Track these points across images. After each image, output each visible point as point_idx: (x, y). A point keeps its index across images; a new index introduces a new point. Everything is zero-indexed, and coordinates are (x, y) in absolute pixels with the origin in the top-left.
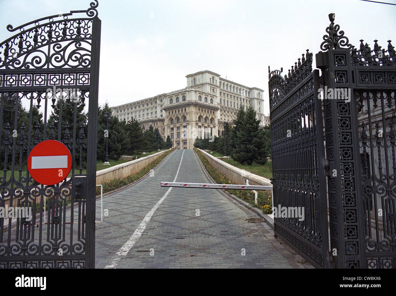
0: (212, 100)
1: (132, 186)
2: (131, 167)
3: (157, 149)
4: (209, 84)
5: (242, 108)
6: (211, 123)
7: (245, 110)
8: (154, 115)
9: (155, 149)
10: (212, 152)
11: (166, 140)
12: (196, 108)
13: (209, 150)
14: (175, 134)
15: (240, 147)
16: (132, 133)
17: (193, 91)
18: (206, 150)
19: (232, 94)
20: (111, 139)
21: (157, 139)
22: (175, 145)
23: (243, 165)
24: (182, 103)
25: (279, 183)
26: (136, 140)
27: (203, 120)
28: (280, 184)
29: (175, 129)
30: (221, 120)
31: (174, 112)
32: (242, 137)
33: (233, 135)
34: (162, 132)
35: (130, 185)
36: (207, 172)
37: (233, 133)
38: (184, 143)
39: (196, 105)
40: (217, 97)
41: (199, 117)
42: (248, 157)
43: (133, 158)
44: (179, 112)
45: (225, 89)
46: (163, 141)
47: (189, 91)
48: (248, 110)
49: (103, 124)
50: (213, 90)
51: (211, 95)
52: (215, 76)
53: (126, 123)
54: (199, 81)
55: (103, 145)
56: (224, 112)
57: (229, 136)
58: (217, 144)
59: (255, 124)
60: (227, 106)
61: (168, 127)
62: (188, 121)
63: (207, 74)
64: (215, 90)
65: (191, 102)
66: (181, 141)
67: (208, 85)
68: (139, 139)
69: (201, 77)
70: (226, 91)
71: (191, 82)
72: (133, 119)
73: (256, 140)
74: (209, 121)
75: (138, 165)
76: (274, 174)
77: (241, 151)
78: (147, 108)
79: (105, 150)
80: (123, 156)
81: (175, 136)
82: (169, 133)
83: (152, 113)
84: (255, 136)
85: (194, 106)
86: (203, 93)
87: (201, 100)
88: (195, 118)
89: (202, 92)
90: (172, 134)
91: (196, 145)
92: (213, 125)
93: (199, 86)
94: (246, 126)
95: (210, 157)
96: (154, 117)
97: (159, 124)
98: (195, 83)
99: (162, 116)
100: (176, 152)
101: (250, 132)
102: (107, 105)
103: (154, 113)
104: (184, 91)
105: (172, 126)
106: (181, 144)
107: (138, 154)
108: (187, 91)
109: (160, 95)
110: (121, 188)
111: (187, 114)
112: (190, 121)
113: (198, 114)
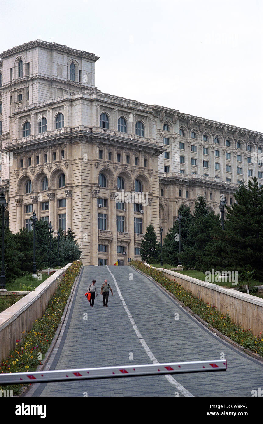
0: (141, 124)
17: (83, 102)
27: (112, 183)
41: (101, 174)
44: (46, 160)
47: (72, 101)
61: (17, 201)
62: (71, 185)
65: (77, 133)
74: (130, 183)
88: (88, 175)
89: (110, 104)
105: (27, 200)
108: (68, 100)
111: (67, 165)
112: (73, 185)
113: (97, 165)
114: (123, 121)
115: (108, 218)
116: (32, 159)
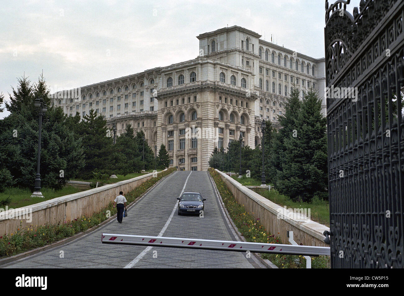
0: (244, 80)
1: (81, 239)
2: (85, 202)
3: (141, 169)
4: (240, 52)
5: (295, 94)
6: (243, 123)
7: (301, 98)
8: (138, 108)
9: (136, 169)
10: (240, 177)
11: (158, 153)
12: (215, 96)
13: (236, 172)
14: (175, 143)
15: (290, 168)
16: (90, 139)
17: (209, 65)
18: (231, 173)
19: (281, 71)
20: (49, 150)
21: (141, 150)
22: (175, 163)
23: (294, 201)
24: (188, 85)
25: (341, 242)
26: (97, 152)
27: (227, 118)
28: (342, 245)
29: (176, 133)
30: (261, 118)
31: (174, 101)
32: (294, 149)
33: (277, 144)
34: (151, 138)
35: (77, 237)
36: (228, 213)
37: (278, 142)
38: (192, 159)
39: (215, 89)
40: (254, 75)
41: (220, 112)
42: (304, 187)
43: (90, 185)
44: (183, 102)
45: (270, 60)
46: (153, 154)
47: (202, 64)
48: (307, 97)
49: (34, 121)
50: (248, 62)
51: (242, 71)
52: (251, 37)
53: (81, 121)
54: (222, 45)
55: (31, 160)
56: (268, 102)
57: (271, 147)
58: (250, 162)
59: (318, 124)
60: (272, 92)
61: (163, 129)
62: (201, 119)
63: (237, 33)
64: (251, 63)
65: (205, 85)
66: (186, 155)
67: (237, 53)
68: (103, 150)
69: (225, 38)
70: (271, 65)
71: (207, 47)
72: (94, 113)
73: (320, 155)
74: (238, 118)
75: (98, 198)
76: (333, 221)
77: (292, 176)
78: (126, 94)
79: (36, 170)
80: (71, 181)
81: (176, 147)
82: (164, 141)
83: (134, 103)
84: (319, 147)
85: (211, 92)
86: (229, 67)
87: (224, 80)
88: (212, 112)
89: (226, 66)
90: (170, 143)
91: (214, 164)
92: (245, 127)
93: (221, 55)
94: (301, 128)
95: (235, 186)
96: (139, 111)
97: (148, 123)
98: (213, 49)
99: (152, 108)
100: (177, 174)
101: (309, 139)
102: (41, 84)
103: (138, 104)
104: (192, 63)
105: (170, 128)
106: (187, 160)
107: (100, 178)
108: (199, 63)
109: (149, 70)
110: (58, 242)
111: (198, 106)
112: (203, 119)
113: (218, 106)
114: (234, 78)
115: (224, 140)
116: (168, 103)
